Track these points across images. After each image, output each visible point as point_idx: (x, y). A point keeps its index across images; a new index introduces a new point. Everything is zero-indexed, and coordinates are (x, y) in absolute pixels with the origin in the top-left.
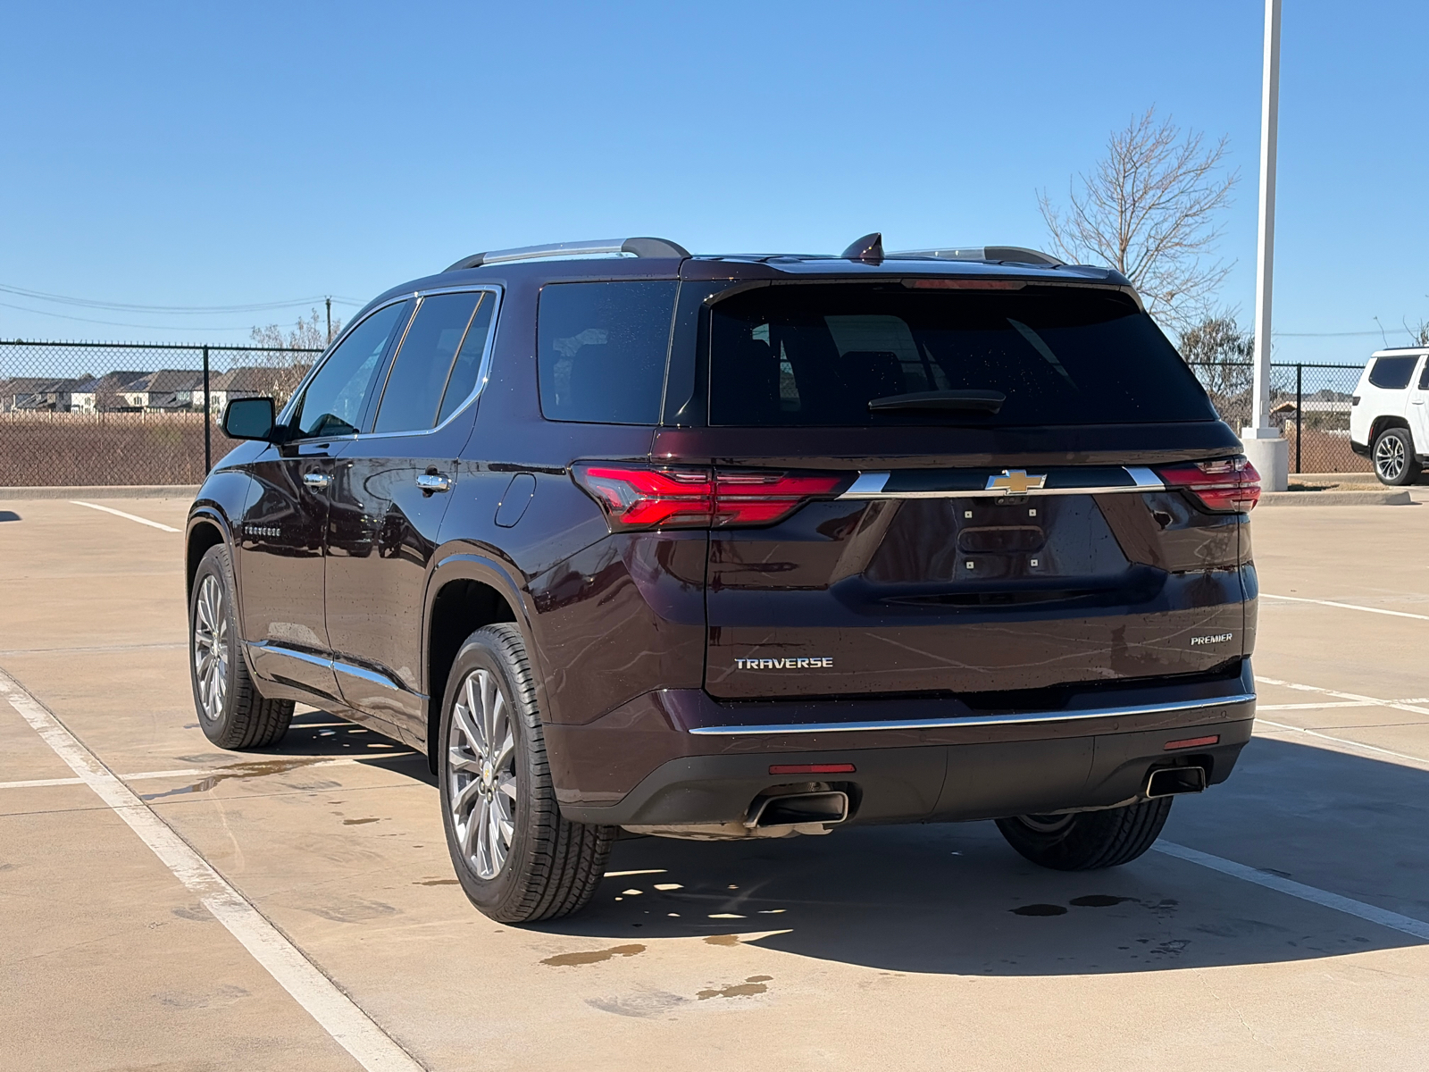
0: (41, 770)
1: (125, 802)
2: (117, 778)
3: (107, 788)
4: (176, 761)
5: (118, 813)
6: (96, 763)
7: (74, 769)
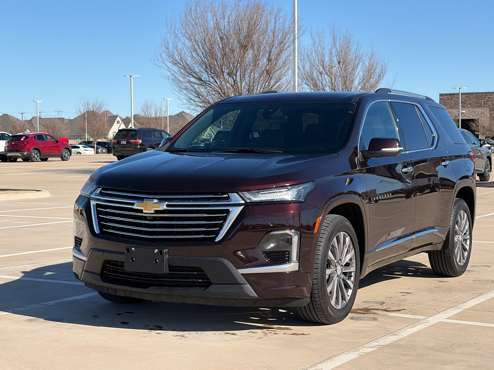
1: (455, 310)
2: (427, 318)
3: (443, 316)
6: (413, 325)
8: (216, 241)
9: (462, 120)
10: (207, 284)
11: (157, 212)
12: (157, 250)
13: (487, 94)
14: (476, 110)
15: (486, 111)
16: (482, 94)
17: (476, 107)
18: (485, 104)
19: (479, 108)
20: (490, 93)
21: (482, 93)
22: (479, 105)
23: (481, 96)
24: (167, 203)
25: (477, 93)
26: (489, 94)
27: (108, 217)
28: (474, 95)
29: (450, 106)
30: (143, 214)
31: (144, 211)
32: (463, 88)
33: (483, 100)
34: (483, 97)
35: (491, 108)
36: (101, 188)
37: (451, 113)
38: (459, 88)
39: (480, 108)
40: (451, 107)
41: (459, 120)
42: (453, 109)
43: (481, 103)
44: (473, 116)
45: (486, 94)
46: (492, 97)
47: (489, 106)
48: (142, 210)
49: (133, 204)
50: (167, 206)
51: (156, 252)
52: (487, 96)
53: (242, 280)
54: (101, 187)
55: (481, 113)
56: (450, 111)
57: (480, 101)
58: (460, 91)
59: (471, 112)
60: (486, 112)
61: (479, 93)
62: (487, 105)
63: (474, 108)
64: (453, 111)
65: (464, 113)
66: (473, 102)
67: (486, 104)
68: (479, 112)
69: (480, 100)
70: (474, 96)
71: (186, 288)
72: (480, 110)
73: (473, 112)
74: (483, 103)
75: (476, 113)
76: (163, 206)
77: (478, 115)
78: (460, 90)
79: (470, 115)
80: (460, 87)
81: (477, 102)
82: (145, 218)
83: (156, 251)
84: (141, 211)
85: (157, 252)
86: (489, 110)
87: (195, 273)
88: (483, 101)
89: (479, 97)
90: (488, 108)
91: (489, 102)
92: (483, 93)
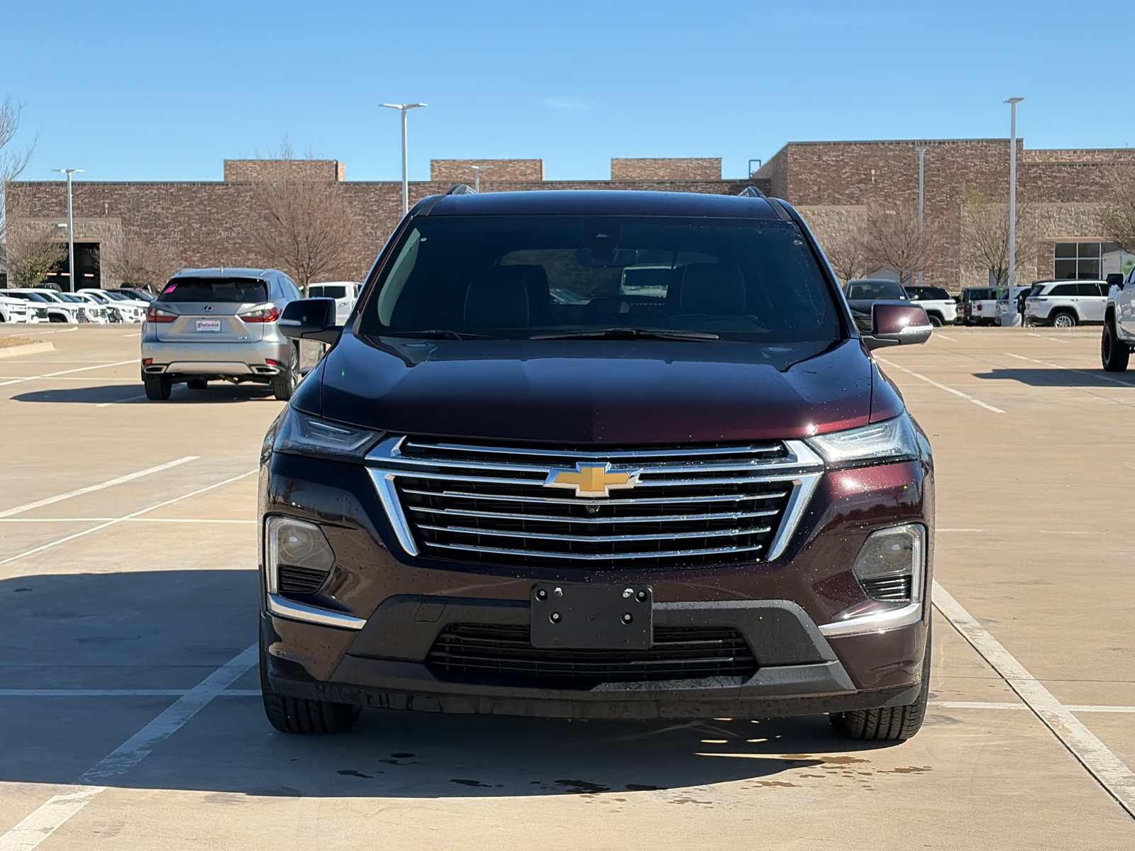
0: (1115, 723)
1: (1024, 683)
2: (1030, 707)
3: (1042, 699)
4: (963, 719)
5: (1031, 676)
6: (1054, 725)
7: (1078, 721)
8: (771, 559)
9: (75, 244)
10: (748, 667)
11: (615, 494)
12: (631, 591)
13: (117, 187)
14: (92, 222)
15: (115, 224)
16: (106, 187)
17: (91, 216)
18: (113, 209)
19: (99, 219)
20: (124, 184)
21: (105, 184)
22: (98, 211)
23: (104, 191)
24: (642, 471)
25: (92, 184)
26: (121, 186)
27: (447, 511)
28: (85, 188)
29: (31, 213)
30: (576, 500)
31: (578, 494)
32: (77, 171)
33: (107, 198)
34: (107, 193)
35: (125, 219)
36: (404, 437)
37: (35, 227)
38: (68, 171)
39: (100, 217)
40: (33, 214)
41: (68, 244)
42: (38, 218)
43: (104, 207)
44: (85, 236)
45: (113, 187)
46: (127, 193)
47: (121, 214)
48: (573, 491)
49: (543, 476)
50: (643, 477)
51: (626, 595)
52: (116, 190)
53: (826, 651)
54: (402, 435)
55: (104, 230)
56: (32, 223)
57: (102, 201)
58: (68, 177)
59: (81, 227)
60: (115, 226)
61: (98, 183)
62: (117, 210)
63: (87, 219)
64: (40, 223)
65: (64, 228)
66: (85, 204)
67: (115, 208)
68: (100, 227)
69: (100, 200)
70: (86, 191)
71: (698, 680)
72: (101, 223)
73: (85, 226)
74: (106, 206)
75: (92, 230)
76: (632, 479)
77: (98, 234)
78: (70, 174)
79: (79, 233)
80: (69, 169)
81: (93, 204)
82: (580, 511)
83: (629, 593)
84: (570, 493)
85: (632, 594)
86: (122, 223)
87: (720, 641)
88: (107, 201)
89: (99, 192)
90: (120, 219)
91: (120, 203)
92: (107, 185)
